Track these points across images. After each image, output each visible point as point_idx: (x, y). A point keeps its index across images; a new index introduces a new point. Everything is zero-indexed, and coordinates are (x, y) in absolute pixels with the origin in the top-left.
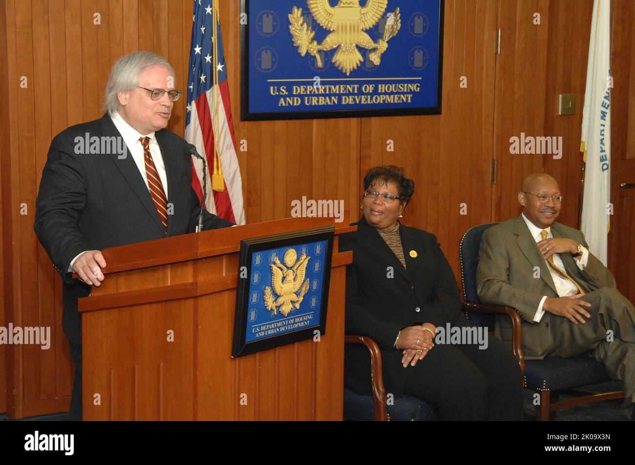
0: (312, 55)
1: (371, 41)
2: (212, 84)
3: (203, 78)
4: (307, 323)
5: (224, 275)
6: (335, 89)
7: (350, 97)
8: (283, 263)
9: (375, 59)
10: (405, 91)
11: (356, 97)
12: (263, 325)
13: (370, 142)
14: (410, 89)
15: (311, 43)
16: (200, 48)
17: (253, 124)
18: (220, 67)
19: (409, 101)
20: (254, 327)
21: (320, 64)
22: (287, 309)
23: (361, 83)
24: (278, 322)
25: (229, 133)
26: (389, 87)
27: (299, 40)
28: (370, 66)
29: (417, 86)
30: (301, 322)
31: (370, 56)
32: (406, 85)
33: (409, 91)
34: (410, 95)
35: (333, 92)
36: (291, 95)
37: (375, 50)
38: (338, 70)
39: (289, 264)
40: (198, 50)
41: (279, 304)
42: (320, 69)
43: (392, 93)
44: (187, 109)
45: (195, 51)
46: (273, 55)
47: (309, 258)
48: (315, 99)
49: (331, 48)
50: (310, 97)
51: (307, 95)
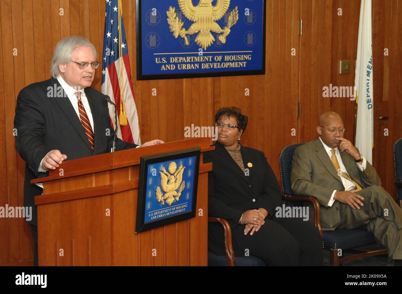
0: (182, 37)
1: (220, 28)
2: (118, 57)
3: (113, 53)
4: (184, 210)
5: (130, 179)
6: (197, 59)
7: (207, 64)
8: (168, 171)
9: (223, 39)
10: (242, 59)
11: (211, 64)
12: (156, 212)
13: (220, 92)
14: (245, 59)
15: (181, 30)
16: (111, 34)
17: (145, 82)
18: (123, 46)
19: (245, 66)
20: (150, 213)
21: (187, 43)
22: (170, 201)
23: (214, 55)
24: (165, 209)
25: (130, 88)
26: (231, 57)
27: (173, 27)
28: (219, 44)
29: (250, 57)
30: (180, 209)
31: (219, 37)
32: (242, 56)
33: (244, 60)
34: (245, 62)
35: (196, 61)
36: (169, 63)
37: (222, 33)
38: (199, 47)
39: (172, 172)
40: (109, 35)
41: (165, 198)
42: (187, 46)
43: (234, 61)
44: (102, 73)
45: (107, 35)
46: (157, 38)
47: (185, 167)
48: (184, 65)
49: (194, 33)
50: (181, 65)
51: (179, 63)
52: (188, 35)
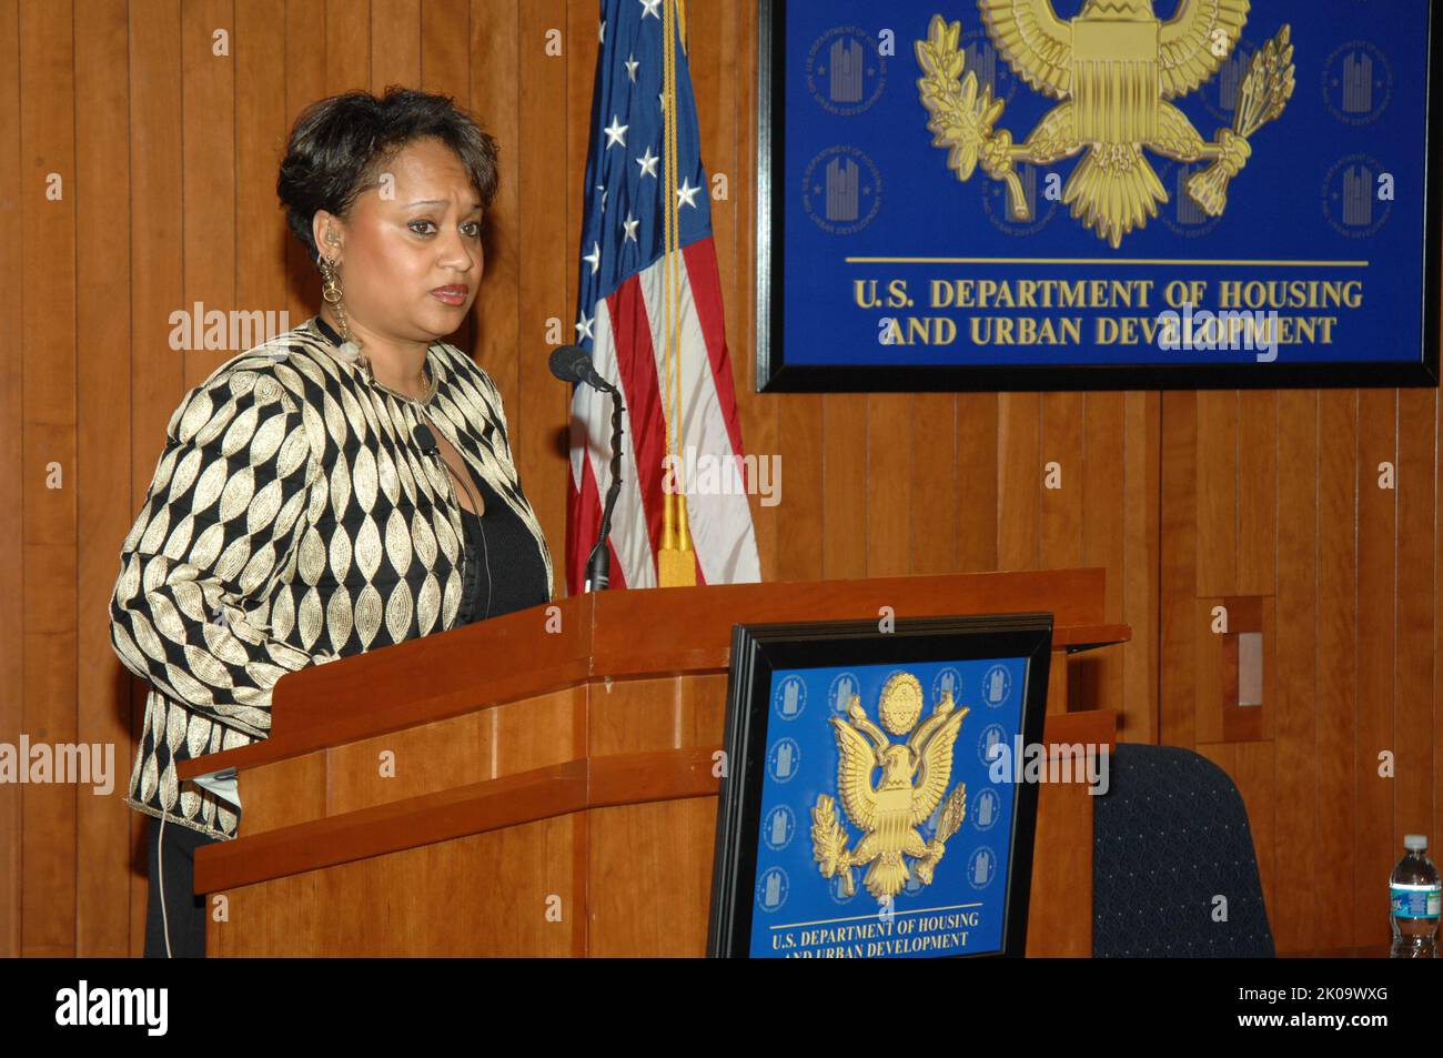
0: (996, 176)
1: (1194, 133)
2: (657, 251)
3: (630, 226)
4: (960, 939)
5: (677, 746)
6: (1072, 294)
7: (1125, 321)
8: (875, 715)
9: (1209, 194)
10: (1313, 304)
11: (1144, 321)
12: (809, 929)
13: (1193, 473)
14: (1330, 300)
15: (990, 137)
16: (624, 128)
17: (797, 401)
18: (686, 194)
19: (1327, 339)
20: (777, 932)
21: (1021, 207)
22: (889, 879)
23: (1161, 276)
24: (861, 923)
25: (719, 412)
26: (1255, 291)
27: (949, 126)
28: (1192, 220)
29: (1353, 291)
30: (938, 932)
31: (1190, 184)
32: (1314, 285)
33: (1324, 305)
34: (1327, 321)
35: (1065, 301)
36: (923, 309)
37: (1206, 164)
38: (1083, 231)
39: (898, 724)
40: (615, 132)
41: (862, 859)
42: (1020, 224)
44: (577, 332)
45: (607, 137)
46: (865, 177)
47: (966, 710)
48: (1005, 324)
49: (1060, 157)
50: (989, 319)
51: (976, 311)
52: (1029, 170)
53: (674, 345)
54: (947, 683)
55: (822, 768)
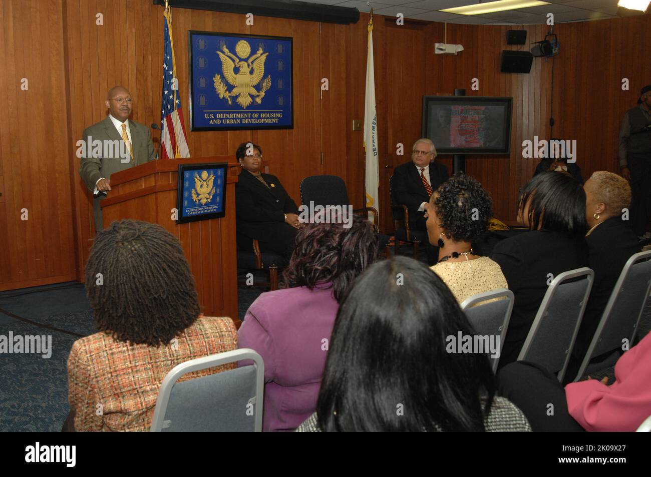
0: (226, 98)
1: (256, 91)
2: (173, 110)
3: (169, 106)
4: (215, 210)
5: (171, 182)
6: (239, 116)
7: (247, 120)
8: (201, 177)
9: (259, 101)
10: (275, 117)
11: (249, 120)
12: (192, 209)
14: (277, 116)
15: (225, 92)
17: (197, 132)
18: (177, 101)
19: (277, 122)
21: (230, 103)
22: (204, 201)
23: (252, 113)
24: (200, 208)
26: (266, 115)
27: (219, 91)
28: (256, 104)
29: (281, 115)
30: (212, 209)
31: (256, 99)
32: (275, 114)
34: (277, 119)
35: (237, 117)
36: (216, 118)
37: (258, 96)
38: (240, 106)
39: (204, 178)
40: (166, 92)
41: (199, 199)
42: (230, 105)
43: (268, 118)
44: (161, 123)
46: (206, 98)
47: (215, 176)
48: (228, 120)
49: (236, 95)
50: (226, 120)
51: (224, 118)
52: (231, 97)
53: (176, 124)
54: (212, 172)
55: (193, 185)
